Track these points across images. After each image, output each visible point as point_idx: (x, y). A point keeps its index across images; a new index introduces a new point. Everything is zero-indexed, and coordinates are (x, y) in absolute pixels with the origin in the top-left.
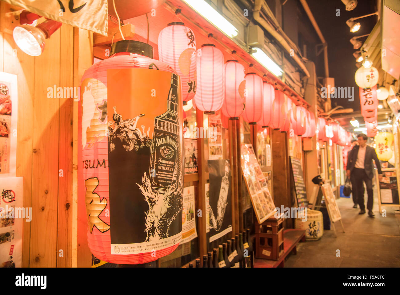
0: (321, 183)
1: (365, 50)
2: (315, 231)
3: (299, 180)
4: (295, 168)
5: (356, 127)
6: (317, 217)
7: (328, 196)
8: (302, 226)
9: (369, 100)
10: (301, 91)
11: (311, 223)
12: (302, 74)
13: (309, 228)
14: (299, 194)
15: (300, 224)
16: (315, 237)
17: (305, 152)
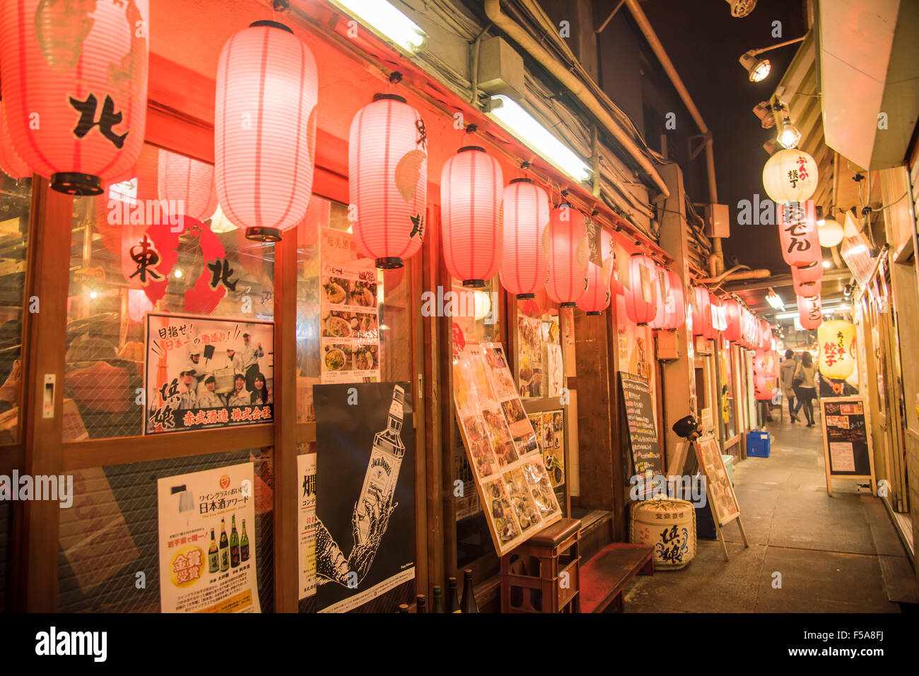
0: (695, 434)
1: (781, 102)
2: (676, 548)
3: (641, 428)
4: (632, 400)
5: (780, 311)
6: (681, 515)
7: (710, 463)
8: (647, 536)
9: (799, 239)
10: (652, 226)
11: (666, 530)
12: (653, 189)
13: (662, 543)
14: (640, 459)
15: (642, 532)
16: (677, 562)
17: (661, 364)
